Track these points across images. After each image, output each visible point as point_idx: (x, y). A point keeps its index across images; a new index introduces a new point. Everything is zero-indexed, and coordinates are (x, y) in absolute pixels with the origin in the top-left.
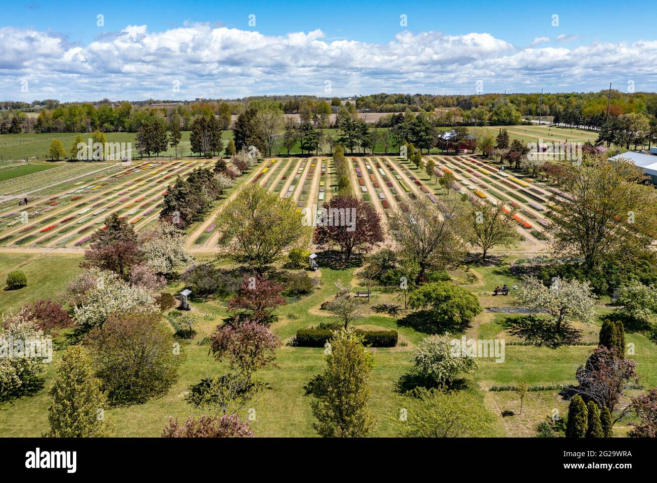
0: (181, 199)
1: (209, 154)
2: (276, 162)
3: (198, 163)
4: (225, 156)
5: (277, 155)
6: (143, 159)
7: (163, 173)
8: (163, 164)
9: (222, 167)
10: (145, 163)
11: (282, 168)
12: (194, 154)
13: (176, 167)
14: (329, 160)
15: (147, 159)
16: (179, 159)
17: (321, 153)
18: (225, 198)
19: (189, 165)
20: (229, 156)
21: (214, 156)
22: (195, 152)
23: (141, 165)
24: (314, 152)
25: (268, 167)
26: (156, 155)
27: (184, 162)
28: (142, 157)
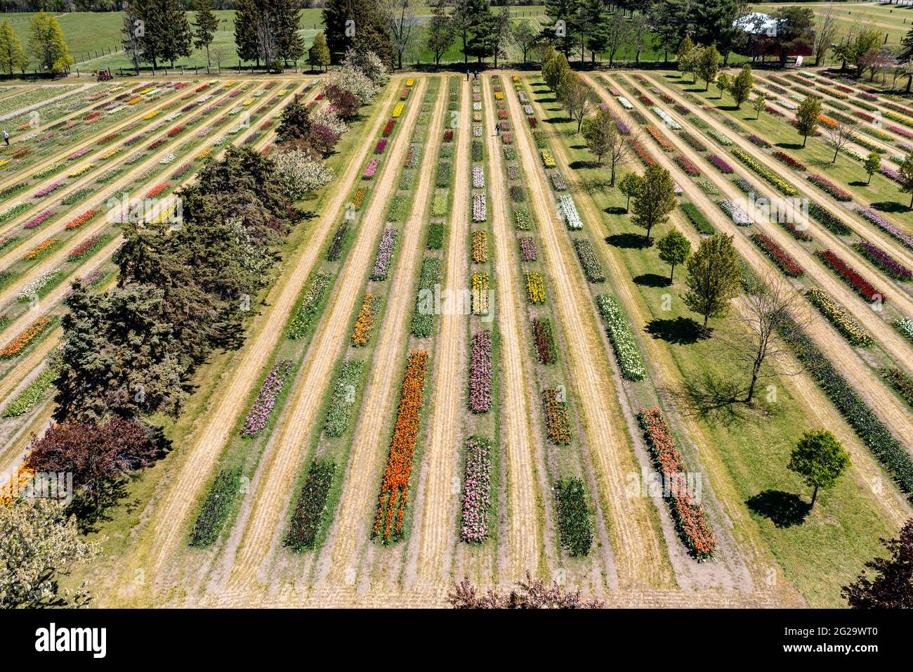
0: (131, 335)
1: (275, 64)
2: (416, 83)
3: (251, 86)
4: (309, 68)
5: (414, 67)
6: (141, 74)
7: (170, 115)
8: (178, 86)
9: (300, 124)
10: (143, 83)
11: (434, 101)
12: (244, 64)
13: (203, 97)
14: (528, 80)
15: (149, 74)
16: (215, 75)
17: (504, 61)
18: (309, 216)
19: (233, 90)
20: (317, 68)
21: (287, 67)
22: (246, 60)
23: (130, 91)
24: (489, 60)
25: (402, 99)
26: (168, 64)
27: (223, 82)
28: (138, 70)
